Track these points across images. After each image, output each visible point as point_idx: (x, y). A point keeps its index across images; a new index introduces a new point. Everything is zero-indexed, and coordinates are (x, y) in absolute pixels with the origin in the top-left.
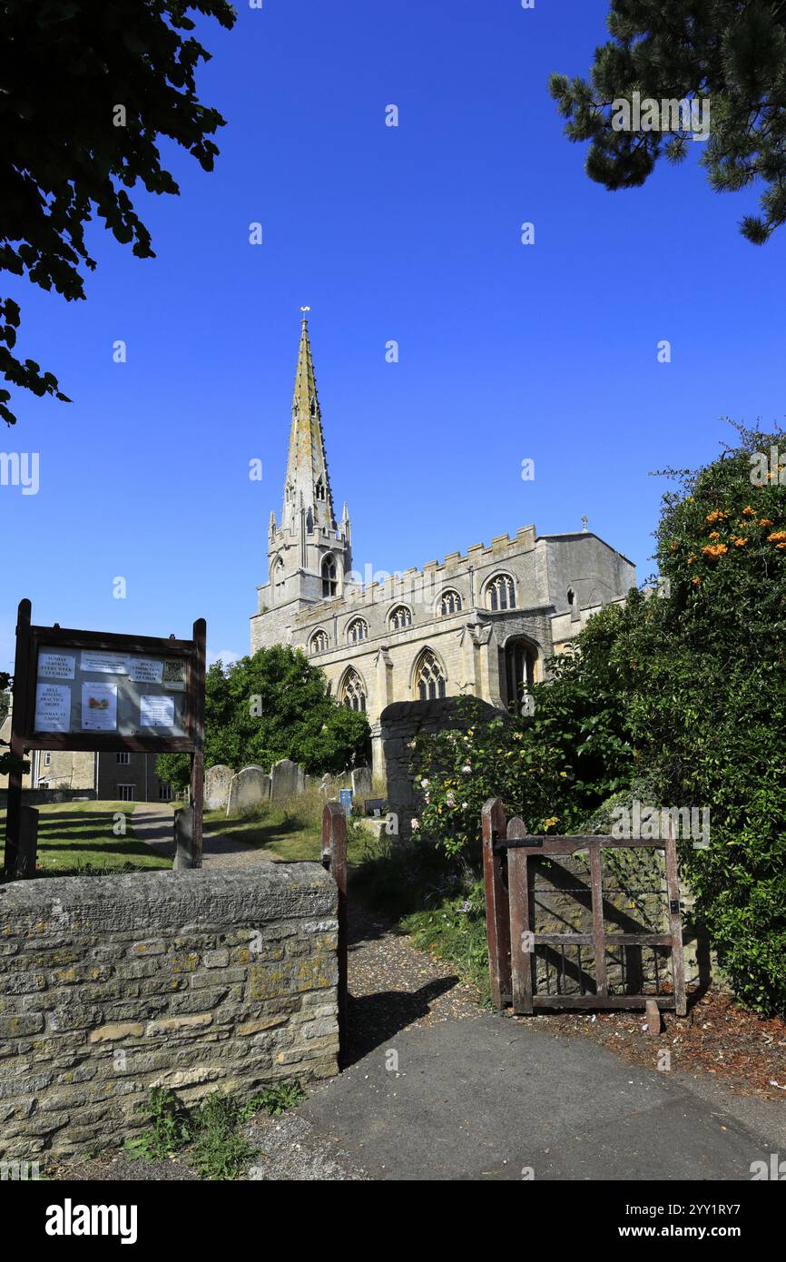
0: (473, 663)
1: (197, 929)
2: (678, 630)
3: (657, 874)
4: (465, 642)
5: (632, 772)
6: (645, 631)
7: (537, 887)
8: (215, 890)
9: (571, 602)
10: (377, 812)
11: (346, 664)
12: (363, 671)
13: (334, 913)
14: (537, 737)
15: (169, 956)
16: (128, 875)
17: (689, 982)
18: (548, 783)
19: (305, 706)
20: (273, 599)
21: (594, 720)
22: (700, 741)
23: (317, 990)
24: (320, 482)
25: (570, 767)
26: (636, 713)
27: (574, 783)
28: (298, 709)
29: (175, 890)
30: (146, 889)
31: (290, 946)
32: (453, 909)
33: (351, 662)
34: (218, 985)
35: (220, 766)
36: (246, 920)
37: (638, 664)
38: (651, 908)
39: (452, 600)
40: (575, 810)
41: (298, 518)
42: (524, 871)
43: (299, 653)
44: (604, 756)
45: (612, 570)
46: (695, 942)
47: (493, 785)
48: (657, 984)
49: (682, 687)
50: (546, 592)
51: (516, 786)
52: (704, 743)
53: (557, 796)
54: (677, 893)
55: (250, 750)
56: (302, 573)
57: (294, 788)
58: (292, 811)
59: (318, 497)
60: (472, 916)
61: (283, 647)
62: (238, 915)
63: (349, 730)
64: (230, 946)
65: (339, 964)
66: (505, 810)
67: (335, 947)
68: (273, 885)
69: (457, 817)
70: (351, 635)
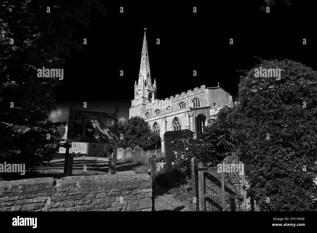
0: (188, 121)
1: (115, 191)
2: (244, 112)
3: (239, 178)
4: (186, 116)
5: (232, 151)
6: (235, 112)
7: (206, 181)
8: (120, 180)
9: (215, 105)
10: (162, 161)
11: (154, 121)
12: (159, 123)
13: (151, 187)
14: (206, 140)
15: (107, 198)
16: (97, 176)
17: (248, 209)
18: (209, 153)
19: (143, 132)
20: (135, 104)
21: (222, 136)
22: (251, 142)
23: (146, 208)
24: (148, 73)
25: (215, 149)
26: (233, 134)
27: (216, 153)
28: (142, 133)
29: (109, 180)
30: (101, 179)
31: (139, 196)
32: (183, 187)
33: (156, 121)
34: (120, 206)
35: (121, 148)
36: (128, 189)
37: (233, 121)
38: (238, 188)
39: (183, 105)
40: (216, 160)
41: (142, 82)
42: (203, 177)
43: (142, 118)
44: (224, 146)
45: (226, 97)
46: (250, 198)
47: (194, 153)
48: (239, 209)
49: (246, 127)
50: (208, 102)
51: (200, 154)
52: (252, 143)
53: (211, 157)
54: (245, 184)
55: (129, 144)
56: (143, 97)
57: (140, 154)
58: (140, 160)
59: (148, 77)
60: (188, 189)
61: (138, 117)
62: (126, 187)
63: (155, 139)
64: (123, 196)
65: (152, 201)
66: (198, 160)
67: (151, 197)
68: (135, 179)
69: (185, 162)
70: (156, 114)
